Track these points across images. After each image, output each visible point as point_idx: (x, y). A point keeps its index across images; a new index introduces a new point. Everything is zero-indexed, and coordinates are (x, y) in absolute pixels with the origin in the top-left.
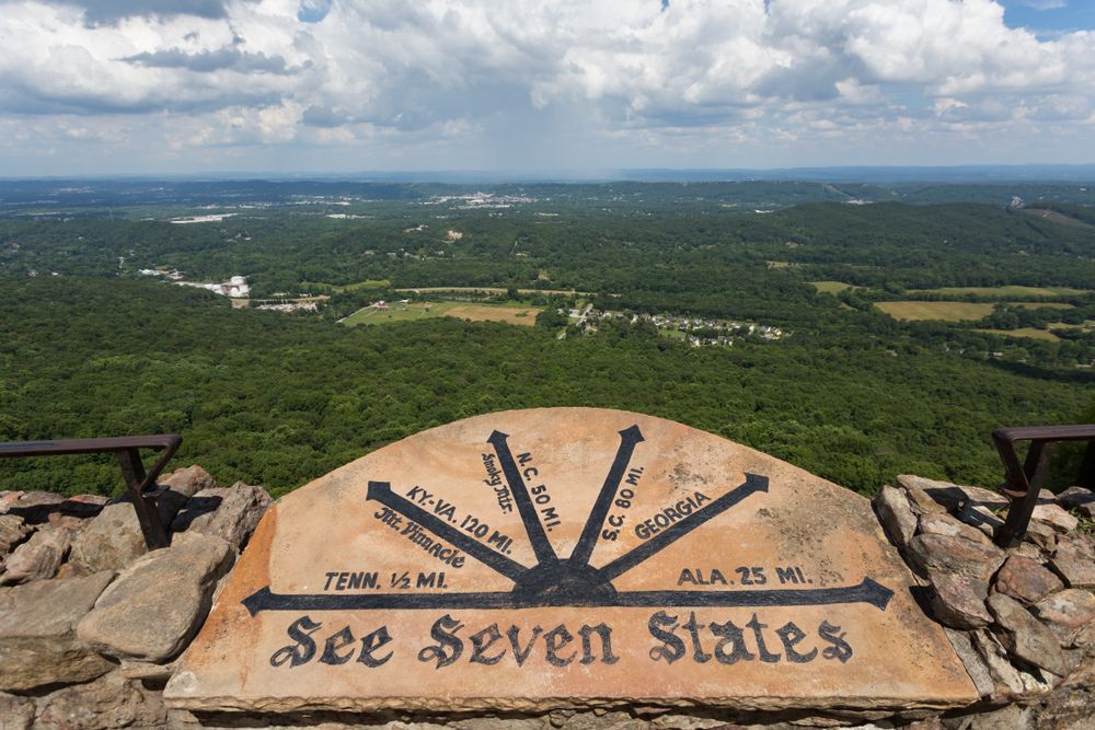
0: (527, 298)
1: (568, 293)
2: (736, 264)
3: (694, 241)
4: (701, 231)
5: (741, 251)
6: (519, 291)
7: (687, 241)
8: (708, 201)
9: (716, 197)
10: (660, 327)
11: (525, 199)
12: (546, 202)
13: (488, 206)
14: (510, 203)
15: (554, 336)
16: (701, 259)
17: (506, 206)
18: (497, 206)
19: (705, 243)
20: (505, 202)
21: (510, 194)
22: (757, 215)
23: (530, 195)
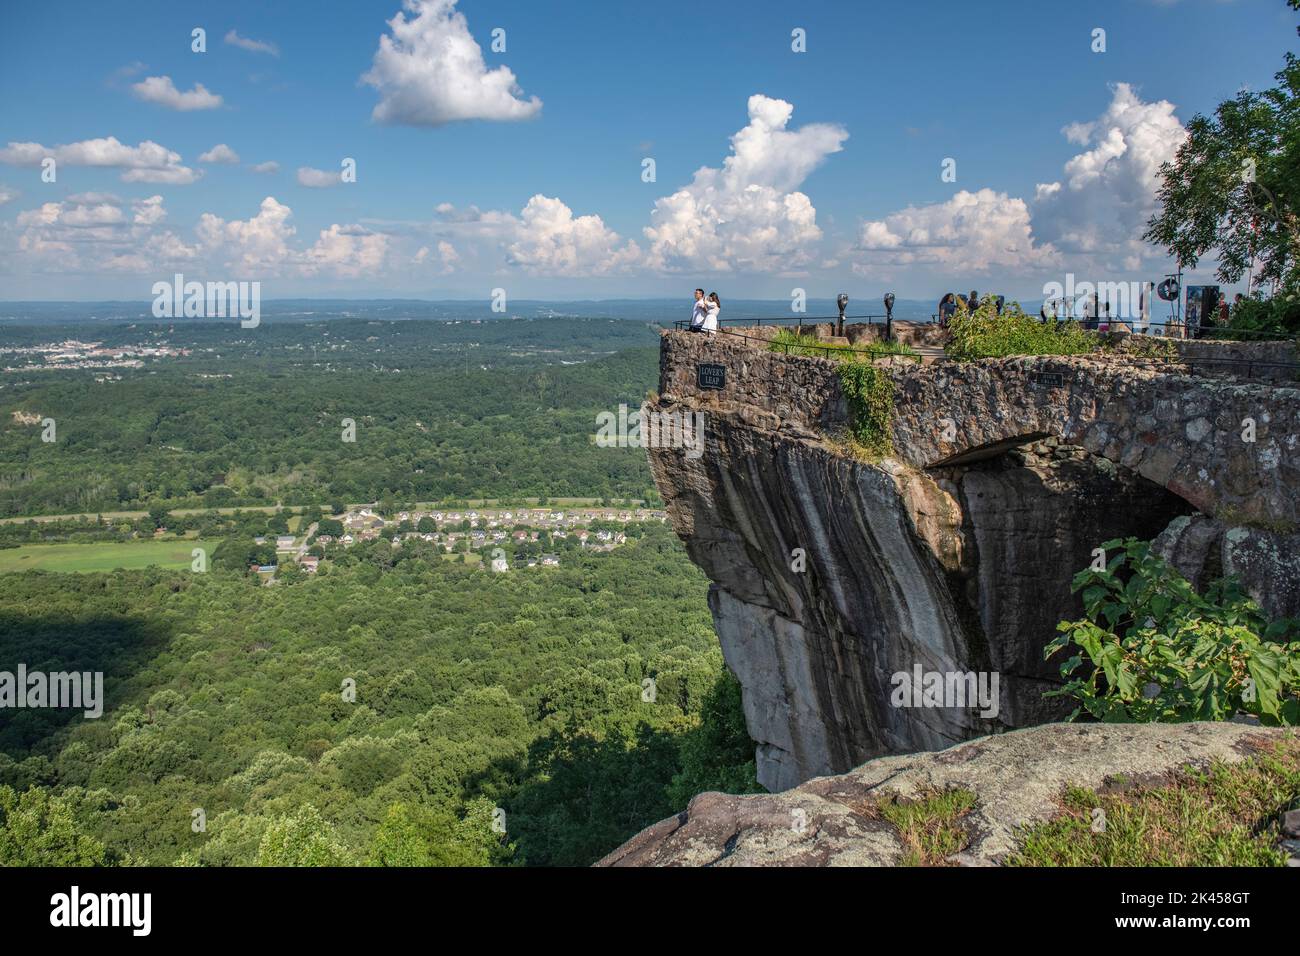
0: (192, 523)
1: (270, 510)
2: (543, 440)
3: (476, 409)
4: (485, 392)
5: (551, 420)
6: (173, 513)
7: (465, 410)
8: (487, 347)
9: (498, 341)
10: (442, 550)
11: (165, 351)
12: (207, 355)
13: (92, 364)
14: (136, 358)
15: (257, 583)
16: (490, 437)
17: (128, 363)
18: (110, 364)
19: (492, 412)
20: (126, 357)
21: (134, 342)
22: (565, 367)
23: (174, 342)
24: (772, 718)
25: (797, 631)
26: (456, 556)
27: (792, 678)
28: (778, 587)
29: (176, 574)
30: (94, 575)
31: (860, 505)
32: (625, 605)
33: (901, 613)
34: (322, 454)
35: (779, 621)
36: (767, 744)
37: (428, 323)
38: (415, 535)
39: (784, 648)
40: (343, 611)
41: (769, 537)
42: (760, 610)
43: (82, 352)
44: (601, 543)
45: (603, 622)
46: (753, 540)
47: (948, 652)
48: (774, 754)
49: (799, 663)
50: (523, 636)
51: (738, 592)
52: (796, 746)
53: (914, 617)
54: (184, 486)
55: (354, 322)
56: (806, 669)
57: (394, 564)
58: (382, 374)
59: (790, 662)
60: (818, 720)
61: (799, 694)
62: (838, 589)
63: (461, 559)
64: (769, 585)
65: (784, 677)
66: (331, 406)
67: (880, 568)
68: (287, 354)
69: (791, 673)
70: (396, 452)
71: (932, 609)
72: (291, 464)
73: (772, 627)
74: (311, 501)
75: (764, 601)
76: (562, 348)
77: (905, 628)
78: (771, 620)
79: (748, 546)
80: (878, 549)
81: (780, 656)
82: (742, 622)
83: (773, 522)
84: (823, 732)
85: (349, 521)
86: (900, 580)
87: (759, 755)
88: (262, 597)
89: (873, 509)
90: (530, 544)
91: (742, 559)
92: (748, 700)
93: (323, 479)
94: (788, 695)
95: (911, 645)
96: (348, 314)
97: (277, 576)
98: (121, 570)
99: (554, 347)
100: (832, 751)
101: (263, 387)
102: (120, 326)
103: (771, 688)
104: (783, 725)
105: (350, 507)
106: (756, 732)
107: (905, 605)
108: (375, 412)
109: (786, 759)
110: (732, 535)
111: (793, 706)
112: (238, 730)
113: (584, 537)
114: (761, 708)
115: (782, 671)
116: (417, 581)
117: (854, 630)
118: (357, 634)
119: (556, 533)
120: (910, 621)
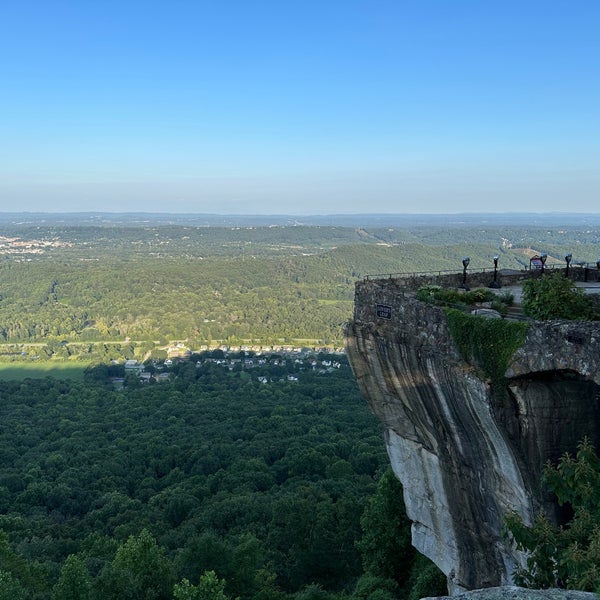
1: (122, 343)
3: (248, 282)
4: (254, 272)
5: (295, 290)
7: (242, 283)
8: (256, 244)
9: (263, 241)
10: (227, 369)
11: (57, 244)
12: (83, 247)
13: (13, 251)
14: (40, 247)
15: (113, 389)
16: (257, 300)
17: (34, 252)
18: (24, 251)
19: (259, 284)
20: (33, 247)
21: (38, 237)
22: (303, 257)
23: (63, 238)
24: (421, 508)
25: (435, 458)
26: (235, 374)
27: (432, 486)
28: (423, 431)
29: (62, 383)
30: (13, 382)
31: (467, 395)
32: (340, 408)
33: (494, 458)
34: (154, 309)
35: (424, 451)
36: (418, 522)
37: (220, 228)
38: (210, 360)
39: (427, 467)
40: (166, 407)
41: (416, 404)
42: (413, 443)
43: (6, 243)
44: (324, 367)
45: (325, 418)
46: (408, 405)
47: (520, 484)
48: (422, 529)
49: (436, 477)
50: (274, 426)
51: (400, 432)
52: (435, 526)
53: (501, 462)
54: (69, 328)
55: (174, 227)
56: (440, 481)
57: (197, 378)
58: (191, 261)
59: (430, 476)
60: (447, 512)
61: (436, 495)
62: (457, 438)
63: (238, 376)
64: (418, 430)
65: (428, 485)
66: (160, 279)
67: (480, 432)
68: (133, 247)
69: (432, 482)
70: (200, 309)
71: (510, 459)
72: (135, 315)
73: (420, 454)
74: (146, 338)
75: (415, 438)
76: (301, 245)
77: (496, 467)
78: (420, 450)
79: (405, 407)
80: (479, 422)
81: (425, 472)
82: (403, 449)
83: (419, 397)
84: (451, 519)
85: (170, 350)
86: (492, 440)
87: (413, 529)
88: (115, 398)
89: (475, 400)
90: (281, 368)
91: (401, 414)
92: (407, 495)
93: (154, 325)
94: (430, 495)
95: (499, 478)
96: (171, 223)
97: (125, 384)
98: (30, 379)
99: (296, 244)
100: (456, 531)
101: (118, 267)
102: (31, 228)
103: (420, 490)
104: (427, 513)
105: (171, 342)
106: (411, 514)
107: (496, 455)
108: (187, 284)
109: (429, 532)
110: (396, 400)
111: (433, 502)
112: (99, 481)
113: (314, 364)
114: (414, 501)
115: (426, 480)
116: (211, 389)
117: (467, 463)
118: (173, 422)
119: (297, 361)
120: (499, 464)
